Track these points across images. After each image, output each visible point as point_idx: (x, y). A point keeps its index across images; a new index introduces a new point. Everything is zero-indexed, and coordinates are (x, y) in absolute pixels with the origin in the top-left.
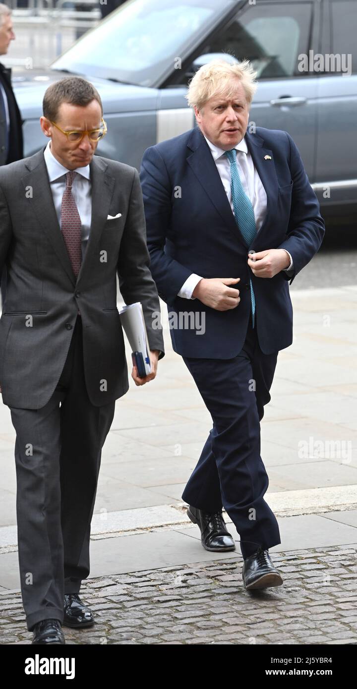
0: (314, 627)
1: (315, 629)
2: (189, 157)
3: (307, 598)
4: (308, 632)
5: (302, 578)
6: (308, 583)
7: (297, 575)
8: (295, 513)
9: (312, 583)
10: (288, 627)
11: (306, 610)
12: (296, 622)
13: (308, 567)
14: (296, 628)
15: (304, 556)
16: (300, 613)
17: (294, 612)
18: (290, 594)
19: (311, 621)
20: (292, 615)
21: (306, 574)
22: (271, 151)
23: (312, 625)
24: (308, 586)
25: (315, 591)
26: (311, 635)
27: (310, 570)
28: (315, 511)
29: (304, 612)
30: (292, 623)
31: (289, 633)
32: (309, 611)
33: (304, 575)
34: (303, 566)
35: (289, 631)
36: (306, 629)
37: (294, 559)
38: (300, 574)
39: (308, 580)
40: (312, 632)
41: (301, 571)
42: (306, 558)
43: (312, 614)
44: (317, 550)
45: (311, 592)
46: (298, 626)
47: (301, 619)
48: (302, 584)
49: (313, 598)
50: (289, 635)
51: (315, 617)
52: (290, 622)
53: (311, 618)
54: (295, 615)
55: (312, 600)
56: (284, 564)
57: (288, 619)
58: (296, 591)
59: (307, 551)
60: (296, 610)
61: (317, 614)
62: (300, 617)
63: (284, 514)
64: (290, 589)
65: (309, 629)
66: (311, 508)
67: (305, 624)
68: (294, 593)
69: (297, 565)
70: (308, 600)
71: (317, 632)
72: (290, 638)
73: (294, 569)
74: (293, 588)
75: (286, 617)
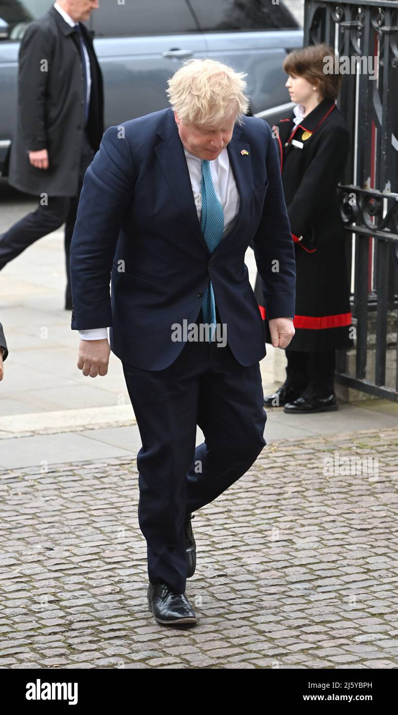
0: (69, 531)
1: (70, 532)
2: (157, 147)
3: (64, 506)
4: (63, 536)
5: (59, 489)
6: (64, 493)
7: (55, 486)
8: (54, 431)
9: (67, 493)
10: (45, 531)
11: (62, 517)
12: (53, 527)
13: (65, 479)
14: (53, 532)
15: (61, 470)
16: (56, 518)
17: (51, 518)
18: (48, 502)
19: (67, 526)
20: (49, 521)
21: (62, 484)
22: (248, 145)
23: (66, 529)
24: (64, 496)
25: (70, 500)
26: (66, 538)
27: (67, 482)
28: (72, 430)
29: (61, 518)
30: (49, 528)
31: (47, 536)
32: (64, 517)
33: (61, 486)
34: (60, 479)
35: (47, 535)
36: (62, 533)
37: (52, 472)
38: (58, 485)
39: (64, 491)
40: (67, 536)
41: (58, 482)
42: (63, 471)
43: (67, 520)
44: (73, 464)
45: (66, 501)
46: (53, 531)
47: (57, 525)
48: (59, 494)
49: (68, 506)
50: (46, 538)
51: (70, 523)
52: (46, 527)
53: (66, 523)
54: (52, 521)
55: (68, 508)
56: (43, 477)
57: (46, 525)
58: (53, 500)
59: (63, 465)
60: (53, 516)
61: (72, 520)
62: (57, 522)
63: (44, 432)
64: (48, 498)
65: (64, 533)
66: (69, 427)
67: (61, 528)
68: (52, 502)
69: (55, 478)
70: (64, 508)
71: (71, 536)
72: (48, 541)
73: (52, 480)
74: (51, 498)
75: (44, 523)
